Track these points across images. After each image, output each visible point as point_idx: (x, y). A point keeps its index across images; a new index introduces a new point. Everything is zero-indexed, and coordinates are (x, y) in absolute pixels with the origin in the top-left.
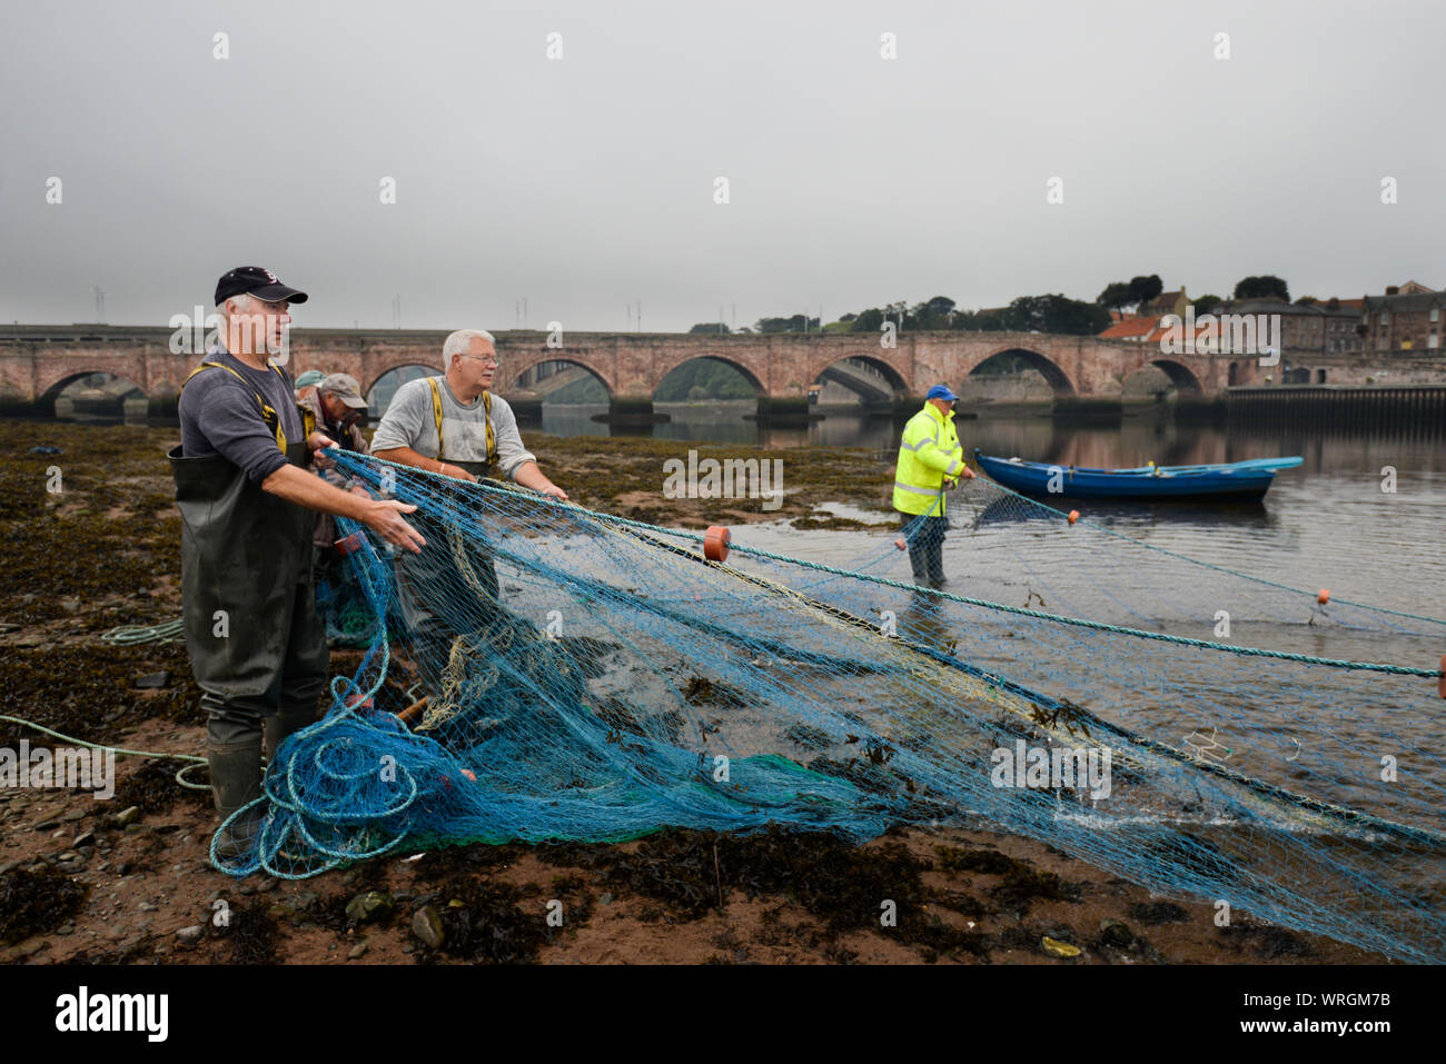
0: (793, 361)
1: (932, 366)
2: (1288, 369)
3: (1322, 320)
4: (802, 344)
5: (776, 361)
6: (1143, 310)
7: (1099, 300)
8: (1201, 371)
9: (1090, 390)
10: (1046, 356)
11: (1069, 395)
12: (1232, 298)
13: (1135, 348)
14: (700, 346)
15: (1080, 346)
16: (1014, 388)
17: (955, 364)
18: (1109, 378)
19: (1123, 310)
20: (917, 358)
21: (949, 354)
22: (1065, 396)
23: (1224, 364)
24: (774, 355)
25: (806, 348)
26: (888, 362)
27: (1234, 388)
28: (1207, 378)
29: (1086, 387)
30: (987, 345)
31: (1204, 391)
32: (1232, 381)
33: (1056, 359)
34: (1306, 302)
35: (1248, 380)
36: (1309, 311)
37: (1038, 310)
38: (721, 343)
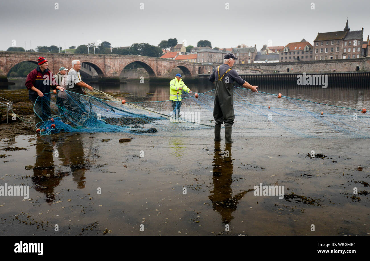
0: (62, 63)
1: (111, 66)
2: (214, 69)
3: (222, 54)
4: (65, 57)
5: (56, 63)
6: (172, 49)
7: (159, 45)
8: (191, 69)
9: (160, 75)
10: (147, 64)
11: (155, 76)
12: (197, 47)
13: (173, 62)
14: (26, 57)
15: (157, 61)
16: (134, 74)
17: (118, 65)
18: (166, 71)
19: (166, 49)
20: (106, 63)
21: (116, 62)
22: (153, 77)
23: (197, 67)
24: (55, 61)
25: (67, 59)
26: (96, 64)
27: (200, 75)
28: (193, 71)
29: (159, 74)
30: (128, 60)
31: (192, 75)
32: (199, 72)
33: (150, 65)
34: (216, 49)
35: (203, 72)
36: (219, 52)
37: (140, 48)
38: (34, 56)
